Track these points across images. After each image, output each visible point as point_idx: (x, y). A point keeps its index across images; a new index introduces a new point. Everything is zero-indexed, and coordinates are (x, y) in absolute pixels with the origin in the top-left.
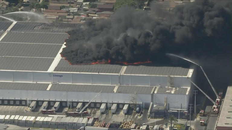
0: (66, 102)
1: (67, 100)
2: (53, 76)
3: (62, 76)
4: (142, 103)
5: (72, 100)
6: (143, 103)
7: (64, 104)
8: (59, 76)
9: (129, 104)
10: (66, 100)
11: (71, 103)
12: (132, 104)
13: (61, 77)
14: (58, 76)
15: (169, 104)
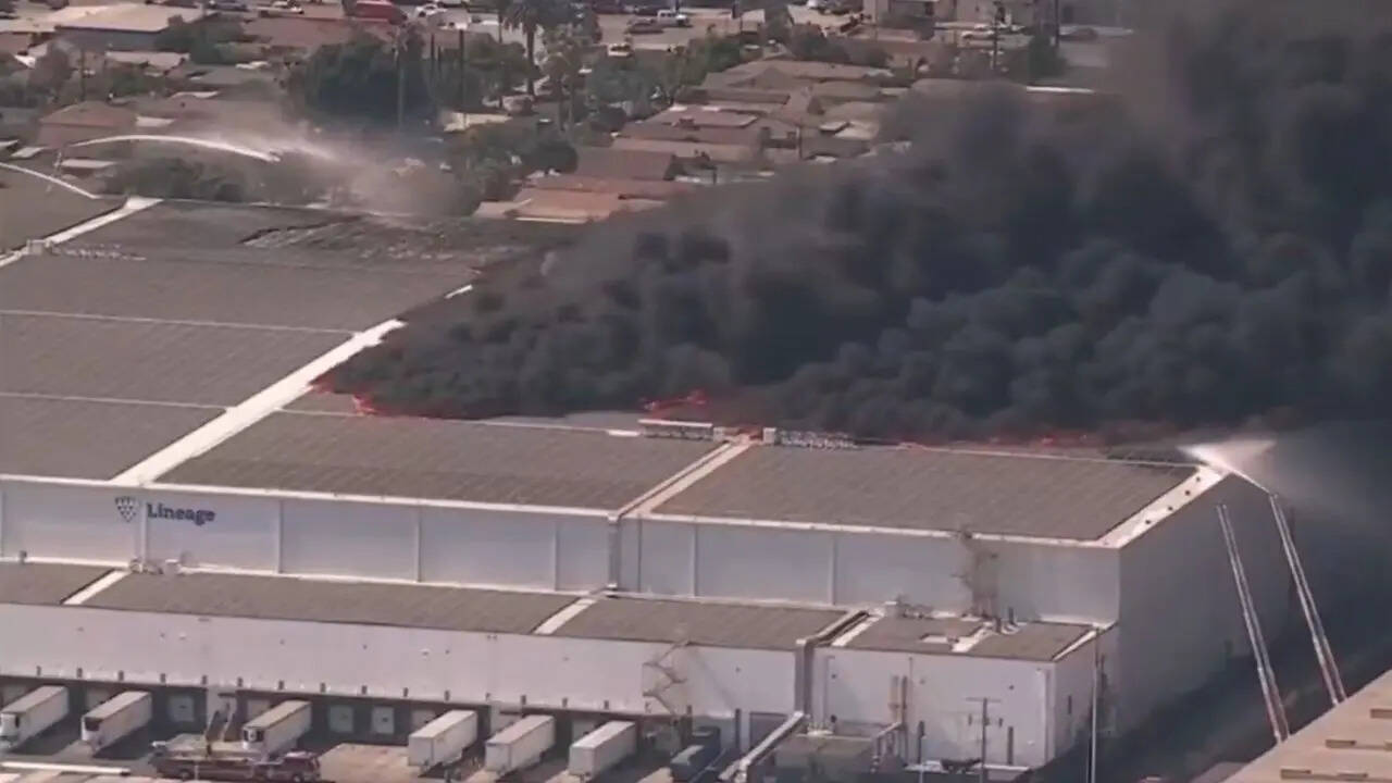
0: (198, 694)
1: (205, 679)
2: (144, 511)
3: (210, 516)
4: (729, 715)
5: (240, 681)
6: (738, 712)
7: (181, 710)
8: (189, 515)
9: (638, 721)
10: (196, 681)
11: (233, 702)
12: (659, 719)
13: (200, 522)
14: (180, 514)
15: (922, 726)
